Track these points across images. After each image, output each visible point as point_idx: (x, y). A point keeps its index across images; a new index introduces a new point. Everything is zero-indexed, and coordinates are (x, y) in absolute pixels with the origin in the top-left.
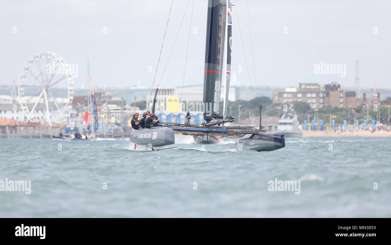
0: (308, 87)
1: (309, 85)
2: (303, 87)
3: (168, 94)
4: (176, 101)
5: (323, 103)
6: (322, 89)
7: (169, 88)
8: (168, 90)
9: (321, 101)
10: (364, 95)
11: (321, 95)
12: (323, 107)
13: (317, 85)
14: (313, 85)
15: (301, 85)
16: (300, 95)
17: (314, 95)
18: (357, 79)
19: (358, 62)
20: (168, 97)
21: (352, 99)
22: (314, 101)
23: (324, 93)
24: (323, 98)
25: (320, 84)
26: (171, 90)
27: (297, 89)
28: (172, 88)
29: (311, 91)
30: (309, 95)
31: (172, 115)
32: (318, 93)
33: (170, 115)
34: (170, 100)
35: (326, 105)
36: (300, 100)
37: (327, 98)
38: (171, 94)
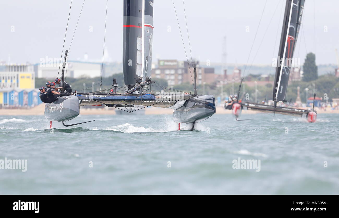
0: (166, 63)
1: (168, 61)
2: (162, 63)
3: (21, 71)
4: (28, 77)
5: (182, 80)
6: (181, 65)
7: (22, 64)
8: (21, 67)
9: (180, 77)
10: (225, 71)
11: (180, 72)
12: (182, 84)
13: (175, 61)
14: (172, 61)
15: (159, 61)
16: (158, 72)
17: (173, 72)
18: (225, 55)
19: (225, 38)
20: (21, 74)
21: (209, 75)
22: (173, 77)
23: (182, 69)
24: (182, 74)
25: (179, 60)
26: (24, 66)
27: (156, 66)
28: (25, 64)
29: (170, 68)
30: (167, 72)
31: (24, 92)
32: (176, 70)
33: (22, 92)
34: (23, 77)
35: (185, 81)
36: (159, 77)
37: (185, 75)
38: (23, 71)
